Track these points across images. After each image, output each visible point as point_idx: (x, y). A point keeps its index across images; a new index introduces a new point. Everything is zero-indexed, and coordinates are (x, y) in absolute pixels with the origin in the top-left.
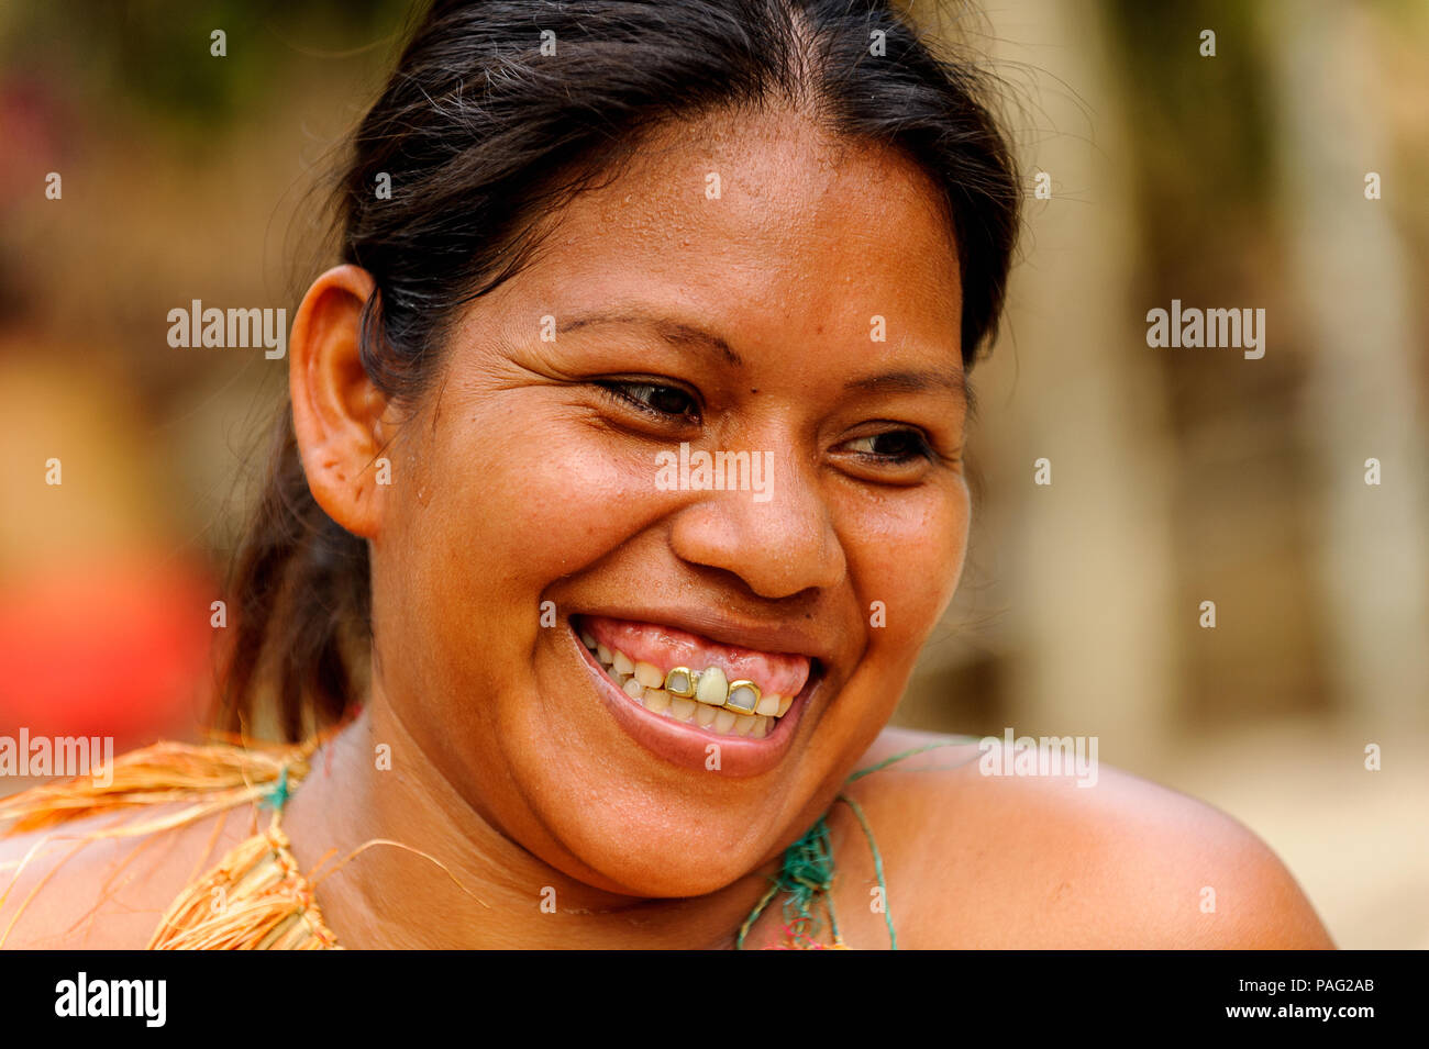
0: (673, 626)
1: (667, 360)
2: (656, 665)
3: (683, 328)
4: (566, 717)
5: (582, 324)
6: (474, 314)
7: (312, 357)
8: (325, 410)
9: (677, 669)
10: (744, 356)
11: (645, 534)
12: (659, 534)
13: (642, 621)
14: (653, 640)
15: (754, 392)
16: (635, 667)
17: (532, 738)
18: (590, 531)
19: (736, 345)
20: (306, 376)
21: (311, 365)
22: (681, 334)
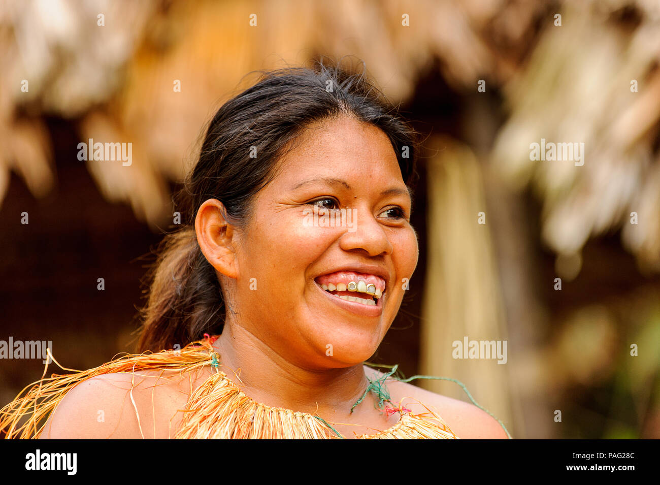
0: (347, 270)
1: (329, 191)
2: (344, 283)
3: (332, 180)
4: (318, 309)
5: (301, 185)
6: (261, 196)
7: (203, 231)
8: (211, 245)
9: (351, 283)
10: (351, 186)
11: (332, 246)
12: (336, 245)
13: (336, 272)
14: (342, 276)
15: (356, 198)
16: (336, 286)
17: (307, 318)
18: (317, 246)
19: (348, 183)
20: (202, 237)
21: (203, 233)
22: (332, 182)
